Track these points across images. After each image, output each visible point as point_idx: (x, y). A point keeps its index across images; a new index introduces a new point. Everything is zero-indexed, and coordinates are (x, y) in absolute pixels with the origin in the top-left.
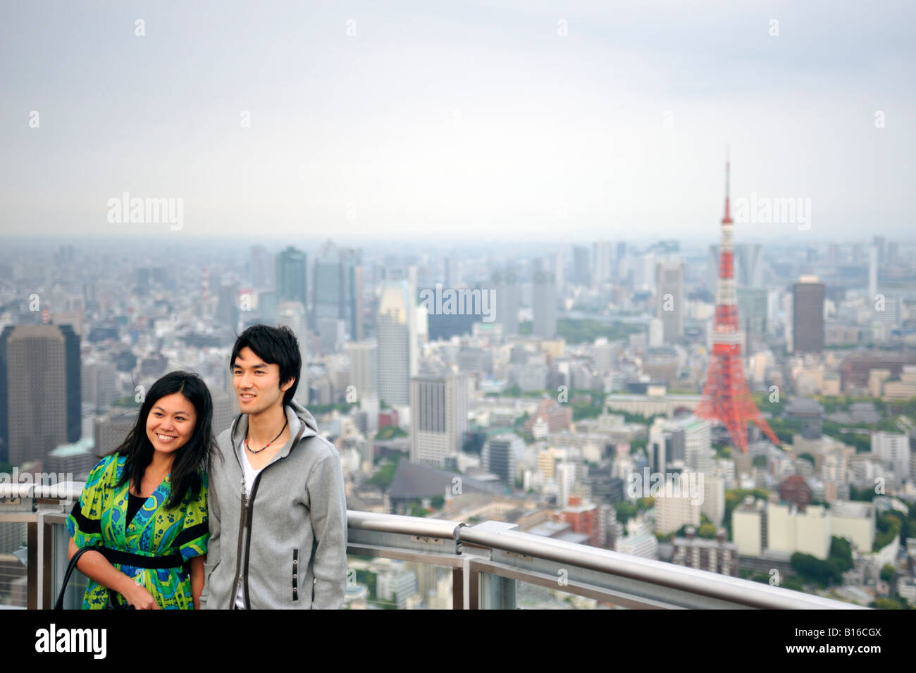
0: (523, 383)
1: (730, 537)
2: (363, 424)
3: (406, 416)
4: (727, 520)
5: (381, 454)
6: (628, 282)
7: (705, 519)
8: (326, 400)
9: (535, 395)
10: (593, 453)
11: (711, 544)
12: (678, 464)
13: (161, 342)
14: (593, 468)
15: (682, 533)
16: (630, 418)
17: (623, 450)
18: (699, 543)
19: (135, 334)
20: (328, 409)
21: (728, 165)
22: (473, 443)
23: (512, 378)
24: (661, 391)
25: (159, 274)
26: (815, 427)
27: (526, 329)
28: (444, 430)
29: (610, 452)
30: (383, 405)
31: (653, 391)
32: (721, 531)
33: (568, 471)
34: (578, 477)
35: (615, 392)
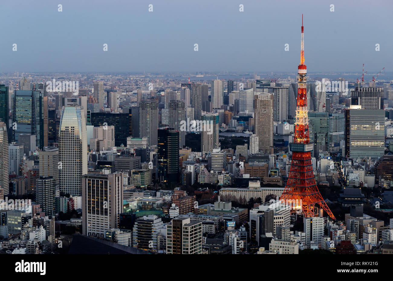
3: (79, 202)
12: (268, 235)
21: (302, 28)
24: (257, 184)
31: (252, 185)
35: (225, 186)
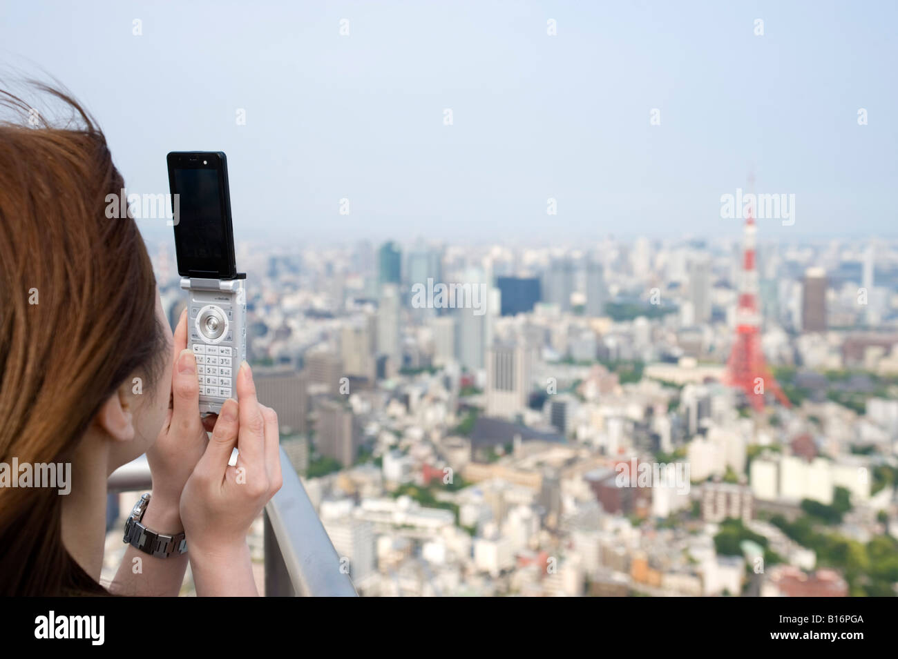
0: (578, 354)
1: (748, 483)
2: (447, 383)
3: (483, 377)
4: (747, 470)
5: (462, 408)
6: (662, 274)
7: (729, 469)
8: (416, 363)
9: (586, 364)
10: (636, 412)
11: (734, 489)
12: (706, 422)
13: (287, 315)
14: (637, 425)
15: (710, 479)
16: (666, 384)
17: (660, 410)
18: (724, 488)
19: (268, 307)
20: (419, 371)
22: (537, 401)
23: (569, 350)
24: (692, 362)
25: (287, 261)
26: (821, 393)
27: (579, 310)
28: (511, 389)
29: (649, 412)
30: (464, 370)
31: (684, 362)
32: (742, 478)
33: (615, 427)
34: (625, 433)
35: (652, 362)
